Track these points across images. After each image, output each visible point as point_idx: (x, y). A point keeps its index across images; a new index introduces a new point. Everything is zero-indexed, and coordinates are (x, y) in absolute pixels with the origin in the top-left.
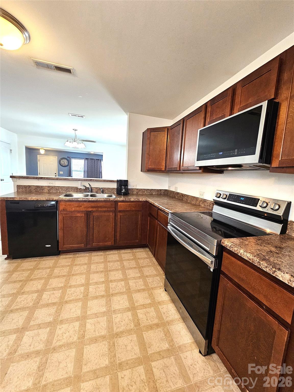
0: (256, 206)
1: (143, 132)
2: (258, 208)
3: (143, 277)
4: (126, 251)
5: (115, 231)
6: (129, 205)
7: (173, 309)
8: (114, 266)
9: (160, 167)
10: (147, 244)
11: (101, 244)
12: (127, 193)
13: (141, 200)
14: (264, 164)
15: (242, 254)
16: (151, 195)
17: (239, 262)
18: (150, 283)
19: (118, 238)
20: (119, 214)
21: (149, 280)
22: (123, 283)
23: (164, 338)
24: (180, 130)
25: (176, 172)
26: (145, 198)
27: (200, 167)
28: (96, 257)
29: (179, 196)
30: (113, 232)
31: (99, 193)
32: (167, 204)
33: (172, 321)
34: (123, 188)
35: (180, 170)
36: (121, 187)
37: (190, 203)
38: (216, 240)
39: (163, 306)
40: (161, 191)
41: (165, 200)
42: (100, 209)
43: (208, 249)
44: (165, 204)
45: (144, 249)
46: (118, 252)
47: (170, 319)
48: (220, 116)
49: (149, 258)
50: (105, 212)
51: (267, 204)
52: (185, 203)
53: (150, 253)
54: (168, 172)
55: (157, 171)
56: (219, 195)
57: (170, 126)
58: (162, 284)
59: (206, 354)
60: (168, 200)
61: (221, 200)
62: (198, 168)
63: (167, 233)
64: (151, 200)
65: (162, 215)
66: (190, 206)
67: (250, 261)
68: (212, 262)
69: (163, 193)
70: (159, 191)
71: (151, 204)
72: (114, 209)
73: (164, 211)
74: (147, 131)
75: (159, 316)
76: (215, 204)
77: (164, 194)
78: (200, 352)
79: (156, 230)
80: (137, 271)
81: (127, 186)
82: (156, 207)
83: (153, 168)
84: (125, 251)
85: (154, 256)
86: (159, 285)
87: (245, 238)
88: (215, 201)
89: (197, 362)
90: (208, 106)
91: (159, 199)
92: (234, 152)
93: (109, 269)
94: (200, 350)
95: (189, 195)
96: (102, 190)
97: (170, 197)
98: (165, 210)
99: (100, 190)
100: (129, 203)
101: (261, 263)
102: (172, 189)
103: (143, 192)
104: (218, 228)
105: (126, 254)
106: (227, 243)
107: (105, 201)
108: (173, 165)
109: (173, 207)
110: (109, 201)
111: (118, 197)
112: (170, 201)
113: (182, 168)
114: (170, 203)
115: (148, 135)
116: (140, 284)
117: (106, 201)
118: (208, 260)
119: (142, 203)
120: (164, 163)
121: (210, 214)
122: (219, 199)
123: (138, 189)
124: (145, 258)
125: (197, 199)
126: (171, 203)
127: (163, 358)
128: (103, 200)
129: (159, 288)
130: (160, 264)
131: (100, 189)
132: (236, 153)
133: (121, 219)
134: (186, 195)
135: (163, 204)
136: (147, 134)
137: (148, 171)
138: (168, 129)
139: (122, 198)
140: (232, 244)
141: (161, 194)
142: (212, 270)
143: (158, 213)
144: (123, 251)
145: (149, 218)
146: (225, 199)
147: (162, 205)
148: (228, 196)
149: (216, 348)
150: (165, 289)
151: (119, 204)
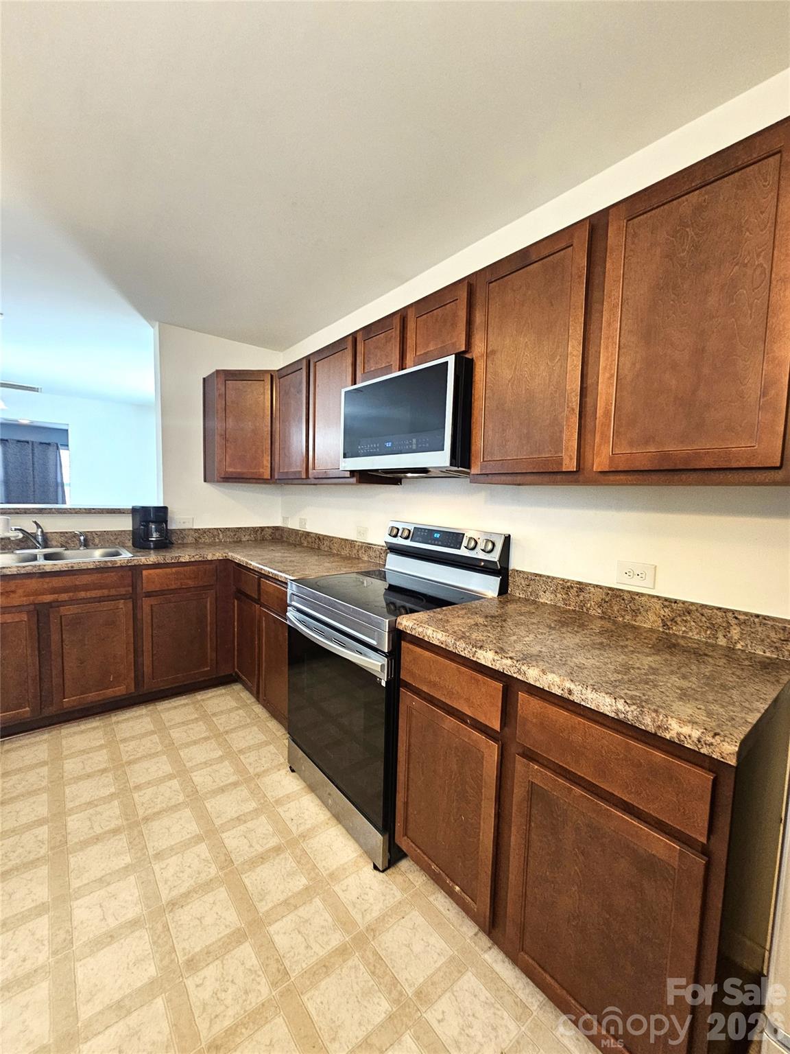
0: (459, 549)
1: (204, 379)
2: (463, 552)
3: (231, 755)
4: (173, 703)
5: (137, 652)
6: (177, 573)
7: (312, 805)
8: (142, 747)
9: (259, 469)
10: (236, 673)
11: (92, 696)
12: (166, 543)
13: (209, 558)
14: (460, 469)
15: (431, 636)
16: (237, 542)
17: (427, 654)
18: (250, 764)
19: (147, 670)
20: (146, 604)
21: (249, 759)
22: (175, 783)
23: (295, 869)
24: (301, 383)
25: (300, 481)
26: (222, 552)
27: (353, 473)
28: (77, 738)
29: (310, 540)
30: (131, 656)
31: (72, 549)
32: (281, 563)
33: (313, 829)
34: (153, 530)
35: (307, 477)
36: (147, 526)
37: (337, 555)
38: (387, 620)
39: (288, 806)
40: (262, 530)
41: (277, 554)
42: (82, 594)
43: (374, 643)
44: (278, 563)
45: (229, 689)
46: (150, 711)
47: (308, 826)
48: (383, 365)
49: (245, 706)
50: (100, 600)
51: (476, 543)
52: (326, 555)
53: (245, 695)
54: (278, 481)
55: (251, 480)
56: (395, 533)
57: (278, 371)
58: (282, 760)
59: (387, 865)
60: (283, 551)
61: (399, 541)
62: (348, 474)
63: (287, 630)
64: (239, 557)
65: (271, 590)
66: (338, 562)
67: (442, 646)
68: (382, 666)
69: (271, 536)
70: (259, 532)
71: (239, 565)
72: (130, 589)
73: (275, 579)
74: (217, 377)
75: (280, 827)
76: (391, 552)
77: (272, 539)
78: (375, 868)
79: (259, 630)
80: (213, 743)
81: (166, 522)
82: (255, 571)
83: (239, 473)
84: (170, 703)
85: (258, 699)
86: (276, 762)
87: (438, 609)
88: (389, 545)
89: (370, 888)
90: (358, 339)
91: (259, 552)
92: (411, 444)
93: (124, 760)
94: (374, 864)
95: (333, 537)
96: (82, 538)
97: (289, 544)
98: (278, 575)
99: (77, 537)
100: (174, 570)
101: (458, 643)
102: (293, 524)
103: (214, 536)
104: (399, 602)
105: (176, 711)
106: (406, 622)
107: (100, 570)
108: (290, 465)
109: (296, 568)
110: (112, 570)
111: (138, 554)
112: (289, 555)
113: (313, 473)
114: (289, 559)
115: (219, 385)
116: (226, 772)
117: (102, 568)
118: (375, 664)
119: (214, 566)
120: (268, 460)
121: (382, 576)
122: (396, 539)
123: (199, 529)
124: (230, 711)
125: (351, 543)
126: (293, 559)
127: (296, 907)
128: (92, 567)
129: (276, 770)
130: (275, 714)
131: (75, 535)
132: (414, 447)
133: (154, 614)
134: (325, 536)
135: (270, 563)
136: (217, 384)
137: (224, 482)
138: (272, 377)
139: (152, 558)
140: (415, 622)
141: (263, 540)
142: (384, 684)
143: (259, 585)
144: (163, 706)
145: (236, 601)
146: (406, 538)
147: (269, 565)
148: (412, 531)
149: (403, 843)
150: (290, 767)
151: (145, 573)
